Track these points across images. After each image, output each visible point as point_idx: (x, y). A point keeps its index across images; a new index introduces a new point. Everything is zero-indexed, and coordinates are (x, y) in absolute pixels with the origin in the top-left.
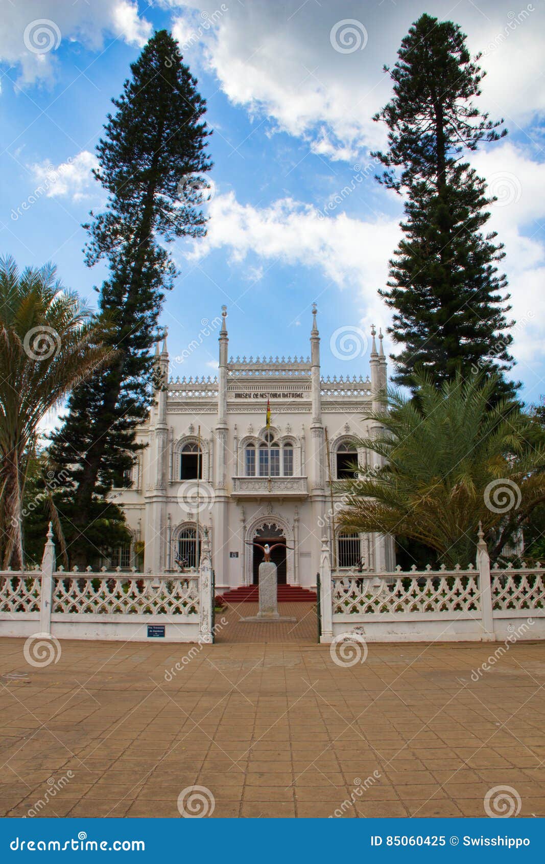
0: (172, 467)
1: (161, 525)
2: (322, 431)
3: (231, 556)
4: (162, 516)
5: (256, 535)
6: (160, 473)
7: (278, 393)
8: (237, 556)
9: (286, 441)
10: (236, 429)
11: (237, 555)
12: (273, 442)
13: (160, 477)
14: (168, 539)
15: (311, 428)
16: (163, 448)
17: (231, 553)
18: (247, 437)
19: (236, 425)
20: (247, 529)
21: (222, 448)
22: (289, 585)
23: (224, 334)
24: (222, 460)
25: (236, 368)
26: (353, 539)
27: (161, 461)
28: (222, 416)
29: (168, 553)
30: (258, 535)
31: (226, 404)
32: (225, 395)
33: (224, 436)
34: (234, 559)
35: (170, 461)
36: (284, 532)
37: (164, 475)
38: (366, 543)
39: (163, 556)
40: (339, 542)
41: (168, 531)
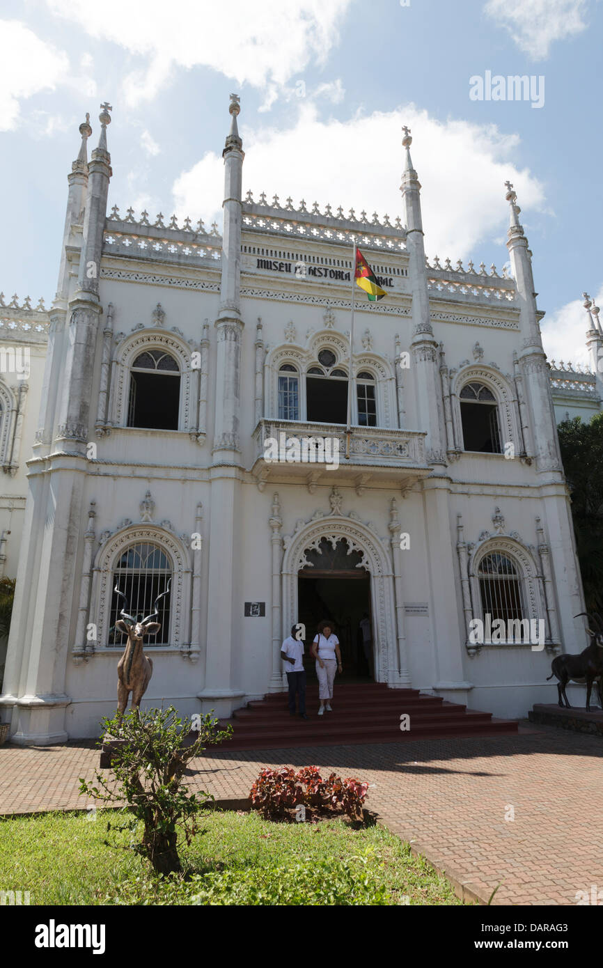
0: (108, 393)
1: (69, 530)
2: (434, 350)
3: (247, 614)
4: (73, 507)
5: (305, 562)
6: (77, 402)
7: (346, 272)
8: (263, 614)
9: (362, 365)
10: (259, 327)
11: (260, 609)
12: (336, 365)
13: (75, 413)
14: (86, 569)
15: (414, 344)
16: (88, 345)
17: (248, 605)
18: (284, 346)
19: (259, 319)
20: (288, 546)
21: (232, 362)
22: (385, 685)
23: (236, 142)
24: (231, 386)
25: (260, 212)
26: (504, 576)
27: (79, 376)
28: (232, 296)
29: (84, 603)
30: (310, 564)
31: (239, 275)
32: (238, 257)
33: (236, 336)
34: (255, 620)
35: (104, 378)
36: (366, 558)
37: (84, 409)
38: (537, 584)
39: (68, 614)
40: (481, 582)
41: (88, 545)
